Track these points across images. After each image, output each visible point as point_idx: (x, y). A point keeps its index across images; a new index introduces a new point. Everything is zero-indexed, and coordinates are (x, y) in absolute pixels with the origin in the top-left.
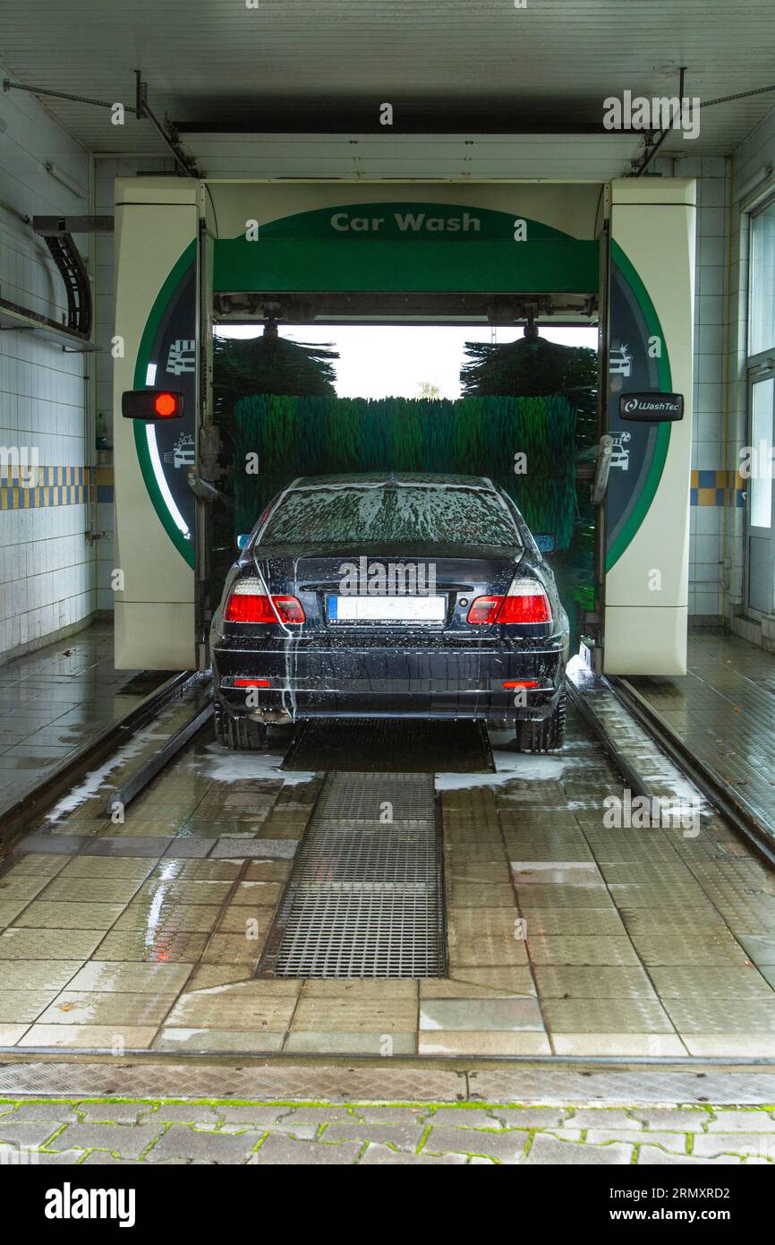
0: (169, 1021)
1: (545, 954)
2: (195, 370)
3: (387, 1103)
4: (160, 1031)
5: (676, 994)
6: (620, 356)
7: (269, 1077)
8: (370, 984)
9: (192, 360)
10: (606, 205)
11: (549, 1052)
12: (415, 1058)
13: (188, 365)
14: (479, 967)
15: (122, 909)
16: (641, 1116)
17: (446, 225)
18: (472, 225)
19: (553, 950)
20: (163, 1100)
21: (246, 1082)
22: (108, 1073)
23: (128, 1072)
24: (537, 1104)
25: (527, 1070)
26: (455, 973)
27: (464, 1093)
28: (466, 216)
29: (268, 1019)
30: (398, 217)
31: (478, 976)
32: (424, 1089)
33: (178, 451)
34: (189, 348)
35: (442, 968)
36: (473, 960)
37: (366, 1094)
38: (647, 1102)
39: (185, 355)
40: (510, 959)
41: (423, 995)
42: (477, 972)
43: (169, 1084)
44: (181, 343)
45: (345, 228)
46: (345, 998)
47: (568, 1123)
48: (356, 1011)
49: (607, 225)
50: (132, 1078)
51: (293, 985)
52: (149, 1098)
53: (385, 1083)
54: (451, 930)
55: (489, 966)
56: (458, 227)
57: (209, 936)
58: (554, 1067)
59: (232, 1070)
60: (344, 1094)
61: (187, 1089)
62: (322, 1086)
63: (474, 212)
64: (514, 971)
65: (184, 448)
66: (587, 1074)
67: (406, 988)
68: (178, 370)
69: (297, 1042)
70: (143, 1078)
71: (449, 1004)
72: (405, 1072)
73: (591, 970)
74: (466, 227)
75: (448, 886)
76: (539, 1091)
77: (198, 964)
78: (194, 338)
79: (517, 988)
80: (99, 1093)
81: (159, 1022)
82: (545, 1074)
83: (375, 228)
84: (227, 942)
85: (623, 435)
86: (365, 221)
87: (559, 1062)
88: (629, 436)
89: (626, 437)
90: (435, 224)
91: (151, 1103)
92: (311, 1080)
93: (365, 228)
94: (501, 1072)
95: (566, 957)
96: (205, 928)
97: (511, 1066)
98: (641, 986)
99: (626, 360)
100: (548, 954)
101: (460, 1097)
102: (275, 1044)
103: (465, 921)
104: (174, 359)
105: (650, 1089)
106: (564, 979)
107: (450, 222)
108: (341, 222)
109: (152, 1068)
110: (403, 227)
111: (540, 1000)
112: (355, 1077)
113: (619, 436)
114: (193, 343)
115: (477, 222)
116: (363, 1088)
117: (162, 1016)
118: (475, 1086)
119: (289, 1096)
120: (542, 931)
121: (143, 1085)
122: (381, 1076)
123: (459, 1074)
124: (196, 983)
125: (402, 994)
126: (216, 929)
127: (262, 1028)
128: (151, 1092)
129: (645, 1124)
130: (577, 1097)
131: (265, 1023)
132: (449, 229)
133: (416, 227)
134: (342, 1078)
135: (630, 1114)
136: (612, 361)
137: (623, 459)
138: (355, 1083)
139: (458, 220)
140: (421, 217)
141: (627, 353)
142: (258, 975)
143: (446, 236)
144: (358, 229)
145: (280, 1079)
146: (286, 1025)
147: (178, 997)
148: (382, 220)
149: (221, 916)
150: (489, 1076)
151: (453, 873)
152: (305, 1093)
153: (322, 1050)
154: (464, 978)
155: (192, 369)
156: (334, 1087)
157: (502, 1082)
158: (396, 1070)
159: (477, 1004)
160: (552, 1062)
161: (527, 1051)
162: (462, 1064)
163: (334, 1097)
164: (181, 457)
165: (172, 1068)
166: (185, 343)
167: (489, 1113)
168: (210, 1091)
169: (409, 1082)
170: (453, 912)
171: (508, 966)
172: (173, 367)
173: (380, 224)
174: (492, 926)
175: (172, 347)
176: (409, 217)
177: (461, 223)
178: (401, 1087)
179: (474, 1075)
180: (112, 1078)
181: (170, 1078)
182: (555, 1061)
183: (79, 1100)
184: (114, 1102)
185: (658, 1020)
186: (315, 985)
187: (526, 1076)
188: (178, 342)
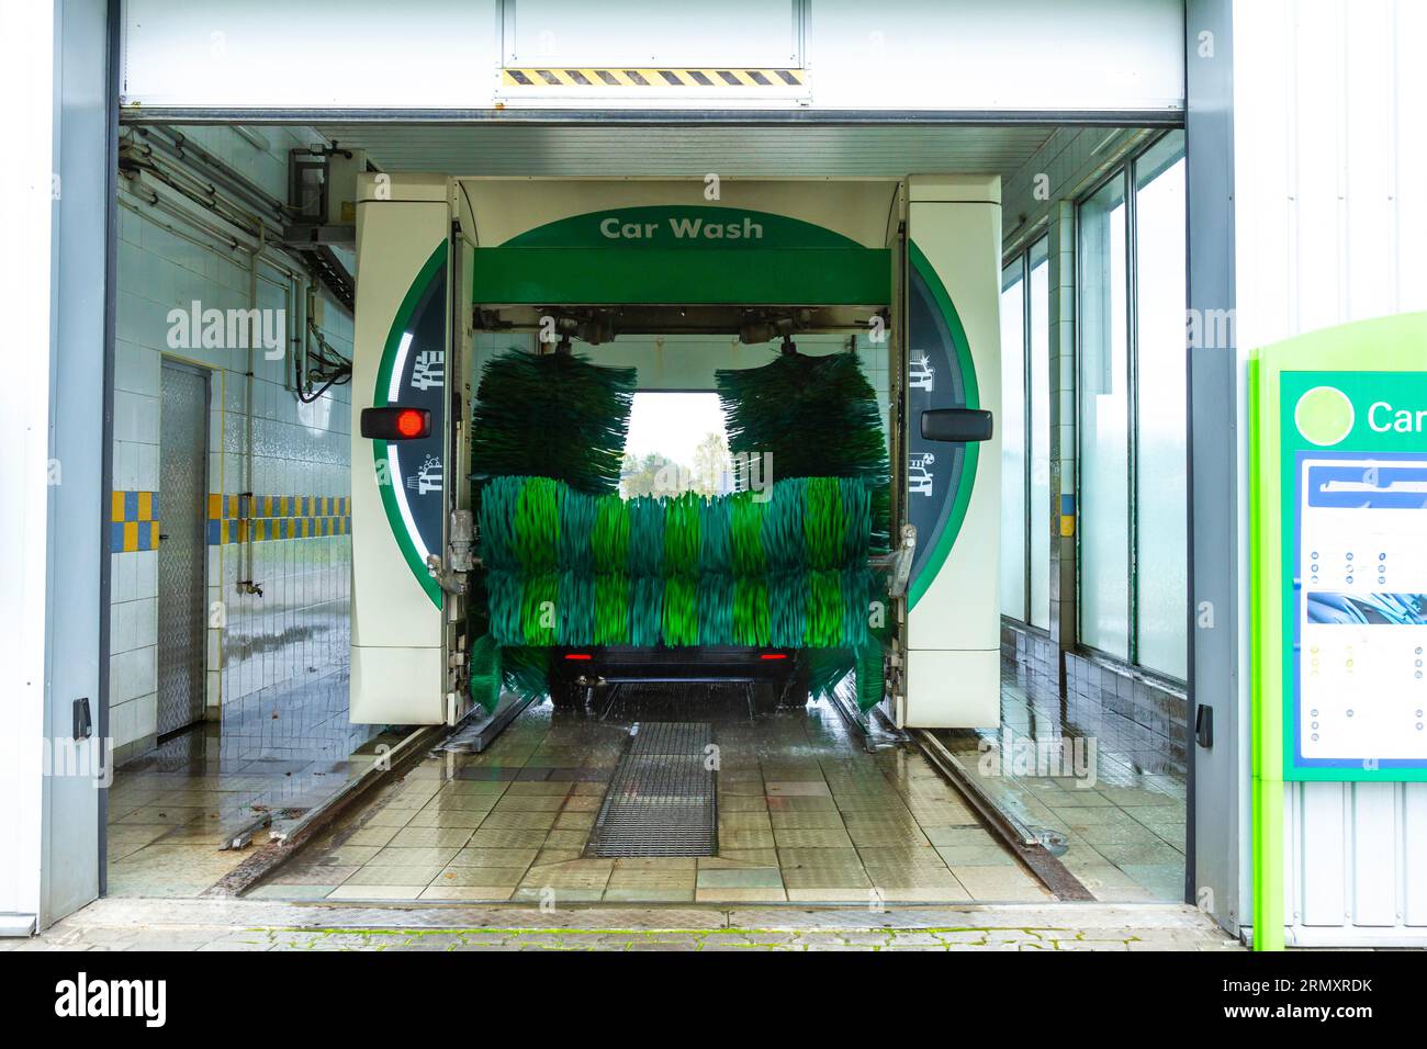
0: (524, 884)
1: (786, 840)
2: (446, 385)
3: (673, 930)
4: (516, 890)
5: (877, 865)
6: (920, 369)
7: (594, 915)
8: (663, 861)
9: (441, 373)
10: (901, 205)
11: (785, 899)
12: (693, 904)
13: (436, 378)
14: (740, 849)
15: (485, 816)
16: (846, 936)
17: (725, 231)
18: (753, 231)
19: (793, 839)
20: (521, 930)
21: (576, 919)
22: (482, 914)
23: (496, 913)
24: (774, 930)
25: (769, 910)
26: (723, 854)
27: (726, 924)
28: (747, 221)
29: (591, 882)
30: (673, 222)
31: (739, 855)
32: (699, 921)
33: (423, 475)
34: (437, 360)
35: (715, 850)
36: (736, 845)
37: (658, 925)
38: (850, 928)
39: (432, 368)
40: (762, 845)
41: (700, 867)
42: (738, 852)
43: (525, 921)
44: (429, 354)
45: (617, 235)
46: (645, 869)
47: (794, 941)
48: (653, 877)
49: (903, 228)
50: (498, 917)
51: (609, 862)
52: (511, 929)
53: (672, 919)
54: (721, 826)
55: (747, 849)
56: (738, 234)
57: (549, 832)
58: (787, 908)
59: (568, 911)
60: (644, 925)
61: (536, 923)
62: (629, 920)
63: (757, 217)
64: (764, 851)
65: (430, 472)
66: (810, 912)
67: (688, 863)
68: (424, 385)
69: (611, 895)
70: (506, 917)
71: (719, 873)
72: (685, 912)
73: (818, 851)
74: (747, 235)
75: (720, 799)
76: (777, 922)
77: (541, 851)
78: (443, 349)
79: (765, 862)
80: (476, 926)
81: (515, 884)
82: (781, 913)
83: (649, 235)
84: (562, 835)
85: (926, 456)
86: (638, 227)
87: (790, 905)
88: (932, 457)
89: (929, 458)
90: (714, 231)
91: (512, 932)
92: (622, 917)
93: (638, 234)
94: (751, 911)
95: (801, 842)
96: (546, 826)
97: (758, 908)
98: (853, 860)
99: (928, 372)
100: (788, 840)
101: (723, 926)
102: (597, 897)
103: (731, 819)
104: (420, 372)
105: (852, 920)
106: (799, 857)
107: (730, 228)
108: (611, 228)
109: (513, 911)
110: (679, 234)
111: (781, 870)
112: (651, 915)
113: (921, 458)
114: (441, 354)
115: (759, 228)
116: (657, 921)
117: (518, 881)
118: (733, 919)
119: (606, 927)
120: (785, 826)
121: (506, 921)
122: (670, 914)
123: (723, 913)
124: (540, 862)
125: (686, 867)
126: (553, 827)
127: (586, 887)
128: (512, 925)
129: (847, 941)
130: (802, 925)
131: (589, 884)
132: (728, 236)
133: (693, 234)
134: (644, 916)
135: (837, 935)
136: (912, 374)
137: (925, 483)
138: (651, 918)
139: (738, 226)
140: (698, 222)
141: (929, 365)
142: (584, 856)
143: (724, 244)
144: (629, 236)
145: (600, 917)
146: (604, 886)
147: (529, 869)
148: (656, 226)
149: (557, 819)
150: (743, 913)
151: (723, 790)
152: (618, 925)
153: (630, 900)
154: (729, 857)
155: (440, 384)
156: (637, 921)
157: (751, 917)
158: (680, 911)
159: (737, 871)
160: (786, 905)
161: (770, 899)
162: (724, 907)
163: (637, 927)
164: (426, 481)
165: (526, 911)
166: (433, 354)
167: (743, 935)
168: (553, 924)
169: (689, 917)
170: (722, 815)
171: (761, 849)
172: (419, 381)
173: (654, 231)
174: (750, 824)
175: (418, 359)
176: (686, 222)
177: (742, 229)
178: (682, 921)
179: (733, 913)
180: (483, 917)
181: (525, 917)
182: (789, 905)
183: (463, 930)
184: (486, 932)
185: (862, 880)
186: (624, 862)
187: (768, 913)
188: (425, 353)
